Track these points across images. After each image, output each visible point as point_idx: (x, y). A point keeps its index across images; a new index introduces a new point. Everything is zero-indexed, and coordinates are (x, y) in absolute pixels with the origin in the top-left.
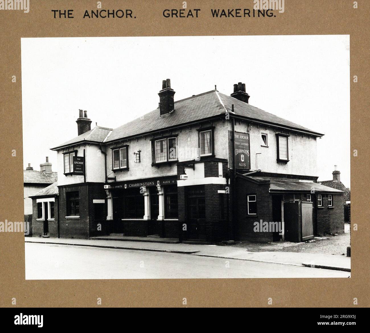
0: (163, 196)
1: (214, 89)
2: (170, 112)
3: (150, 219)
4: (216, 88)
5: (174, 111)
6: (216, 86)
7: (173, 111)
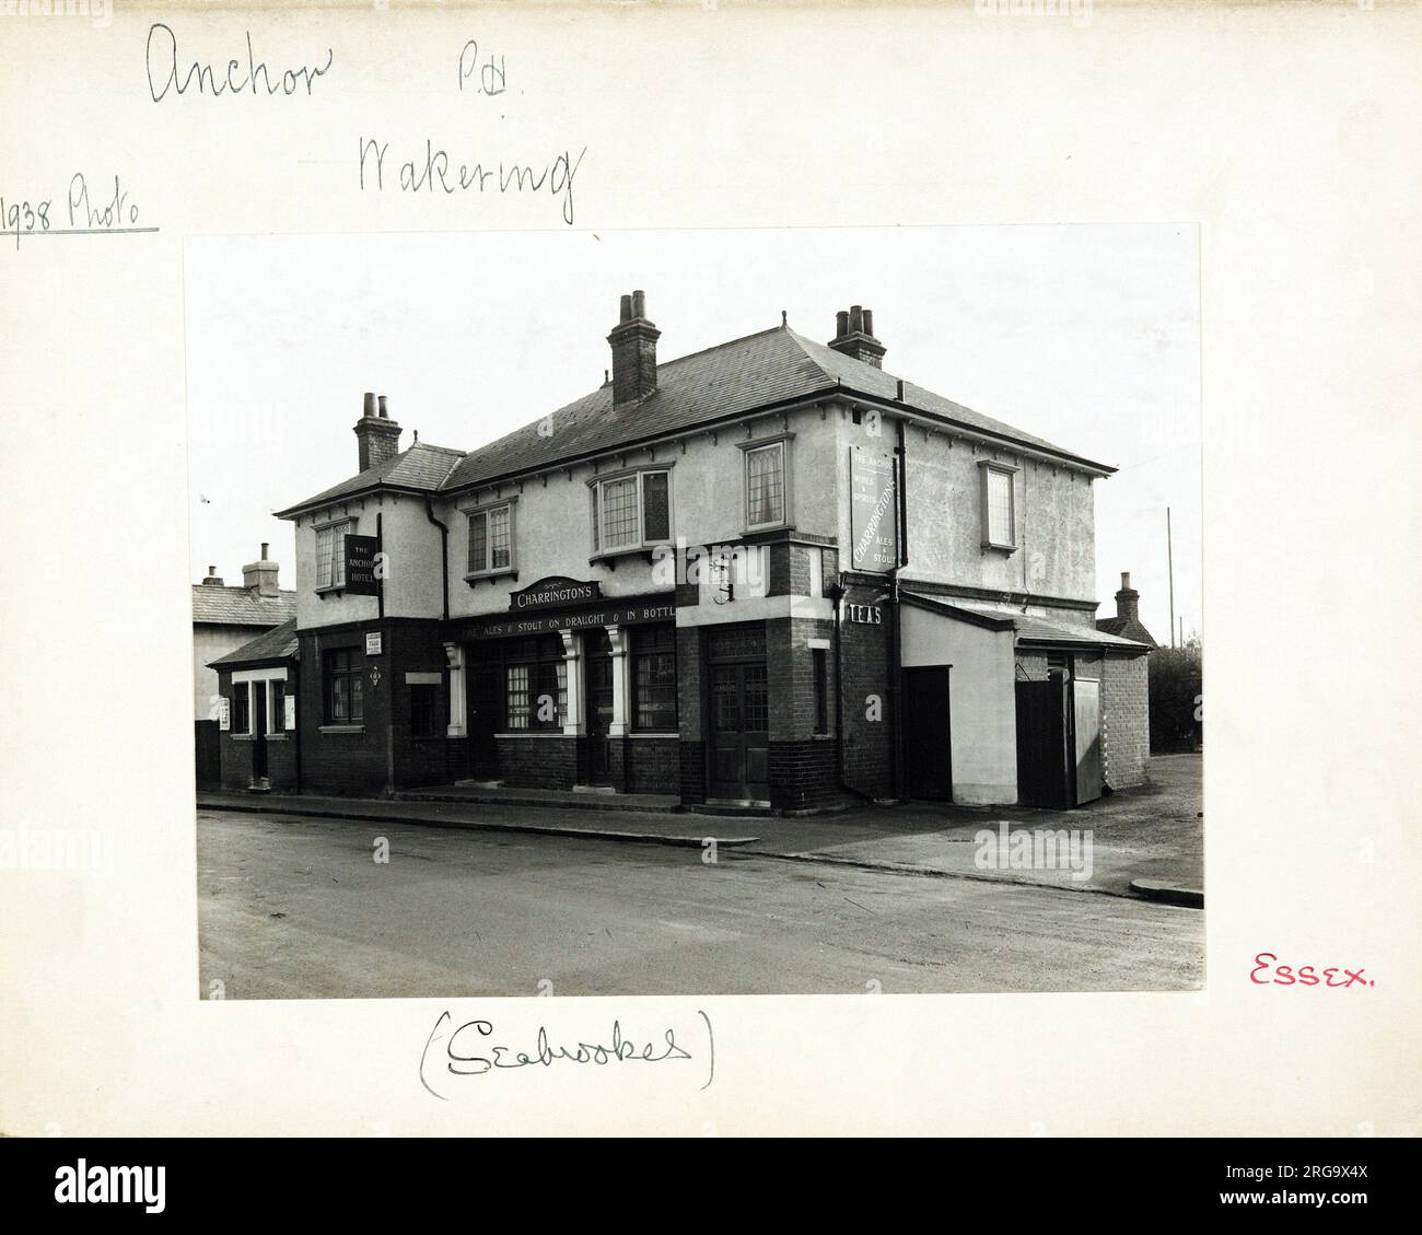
0: (626, 659)
1: (780, 324)
2: (645, 396)
3: (583, 732)
4: (785, 321)
5: (658, 391)
6: (784, 314)
7: (653, 390)
